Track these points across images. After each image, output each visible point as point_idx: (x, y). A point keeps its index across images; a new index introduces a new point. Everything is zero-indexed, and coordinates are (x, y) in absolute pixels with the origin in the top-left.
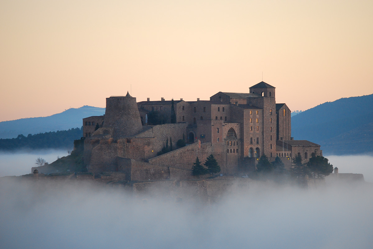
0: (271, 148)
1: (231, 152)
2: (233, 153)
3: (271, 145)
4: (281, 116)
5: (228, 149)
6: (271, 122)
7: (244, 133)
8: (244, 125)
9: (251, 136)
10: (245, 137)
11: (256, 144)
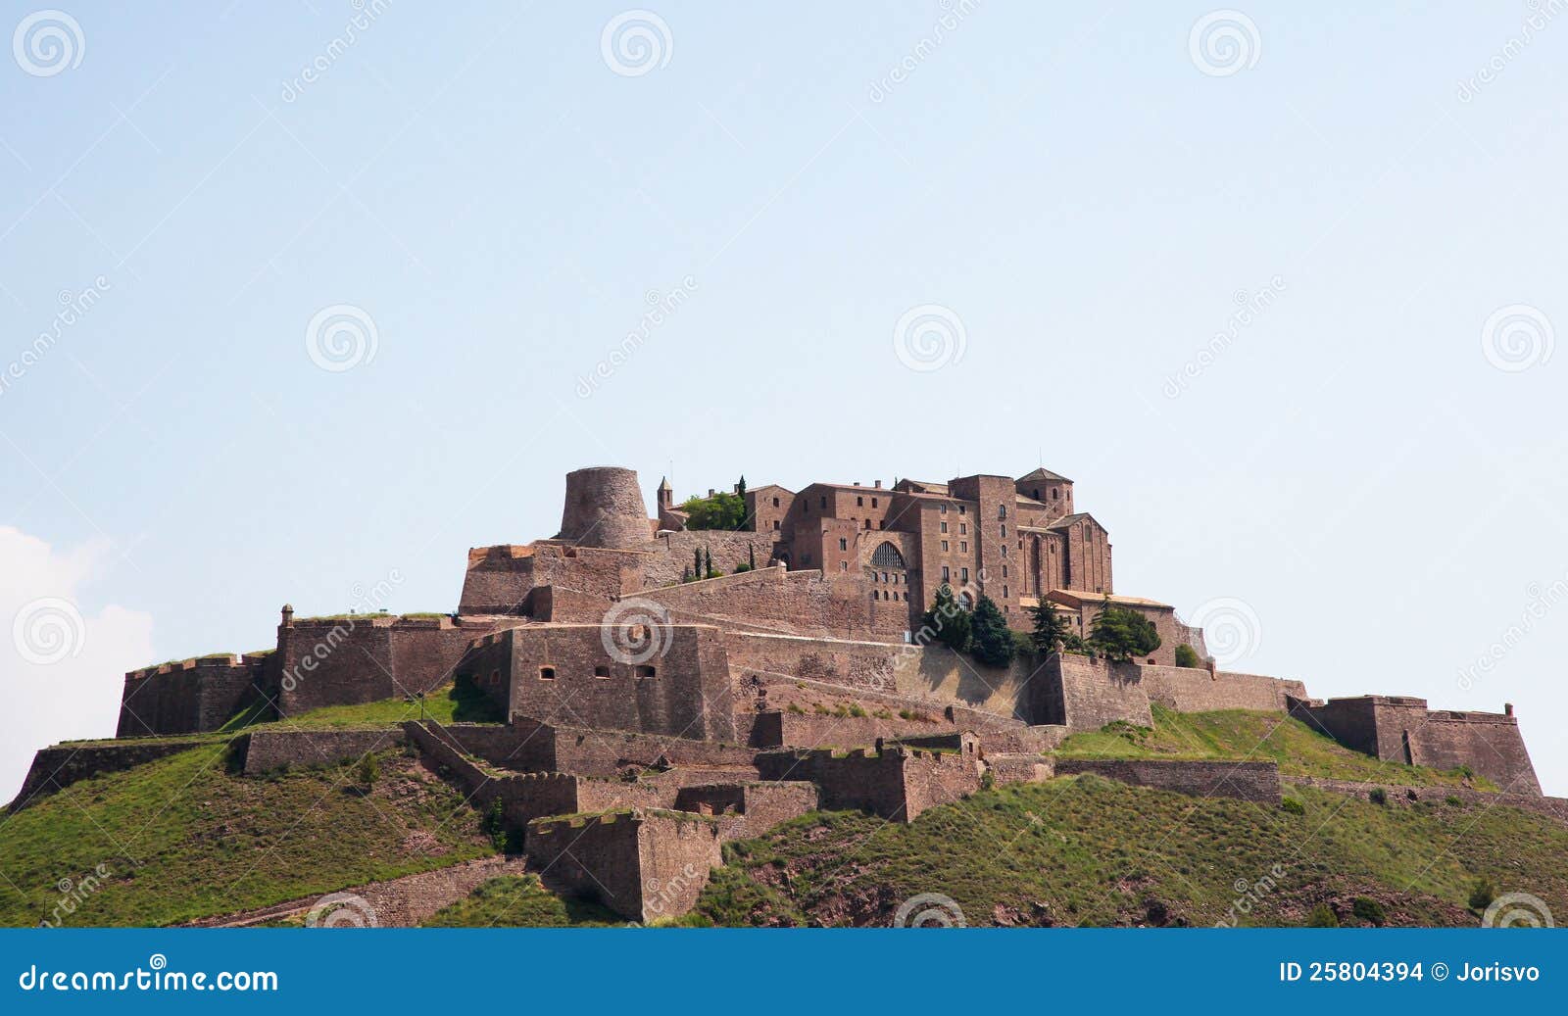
0: (1006, 596)
1: (887, 598)
2: (892, 601)
3: (1006, 587)
4: (1075, 540)
5: (876, 592)
6: (1004, 535)
7: (924, 555)
8: (923, 537)
9: (945, 563)
10: (925, 565)
11: (960, 582)
